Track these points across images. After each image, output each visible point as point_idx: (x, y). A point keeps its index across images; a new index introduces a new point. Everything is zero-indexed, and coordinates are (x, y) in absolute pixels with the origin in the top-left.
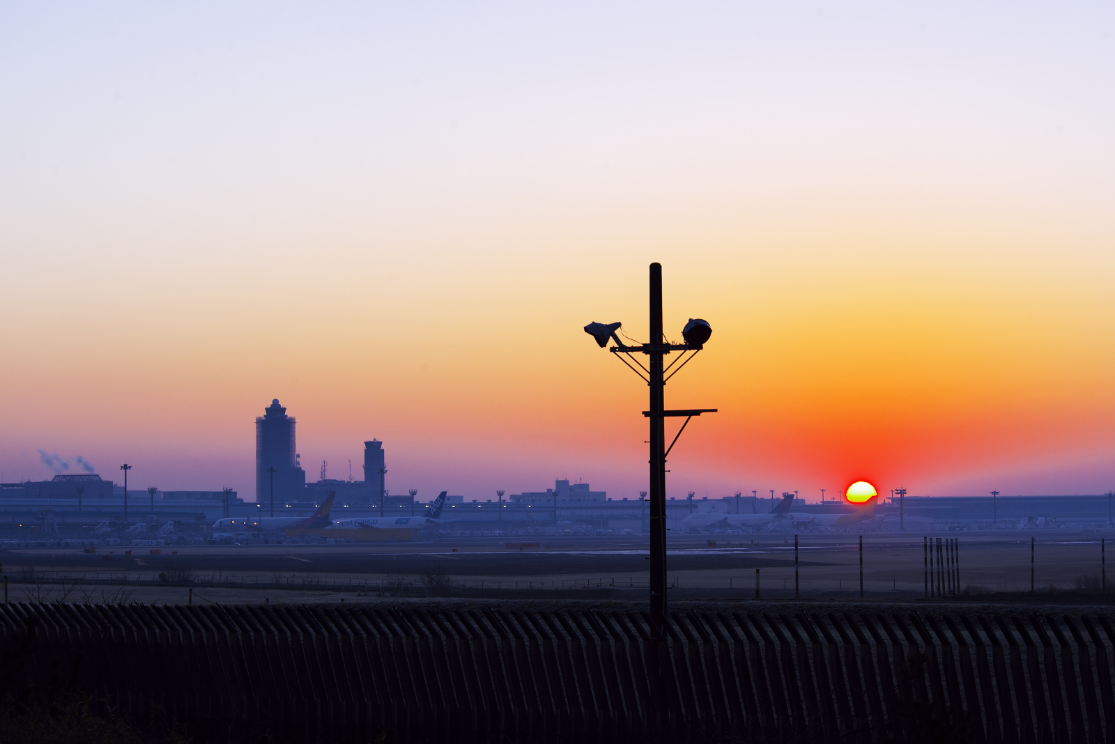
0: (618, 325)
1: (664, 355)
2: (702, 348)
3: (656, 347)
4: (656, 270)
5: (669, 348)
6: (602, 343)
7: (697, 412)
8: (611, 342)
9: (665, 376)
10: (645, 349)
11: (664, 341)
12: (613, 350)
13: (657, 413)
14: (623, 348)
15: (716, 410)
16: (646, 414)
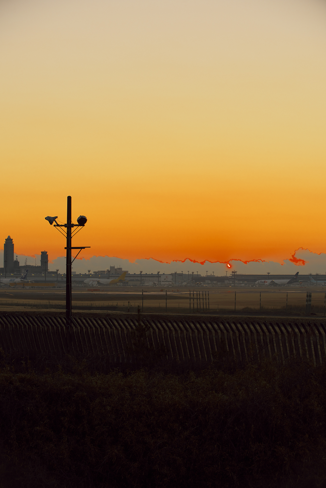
0: (57, 217)
1: (72, 228)
2: (84, 225)
3: (69, 225)
4: (69, 199)
5: (73, 225)
6: (51, 223)
7: (84, 248)
8: (54, 223)
9: (72, 235)
10: (65, 226)
11: (72, 223)
12: (55, 226)
13: (69, 248)
14: (58, 225)
15: (90, 247)
16: (65, 248)
